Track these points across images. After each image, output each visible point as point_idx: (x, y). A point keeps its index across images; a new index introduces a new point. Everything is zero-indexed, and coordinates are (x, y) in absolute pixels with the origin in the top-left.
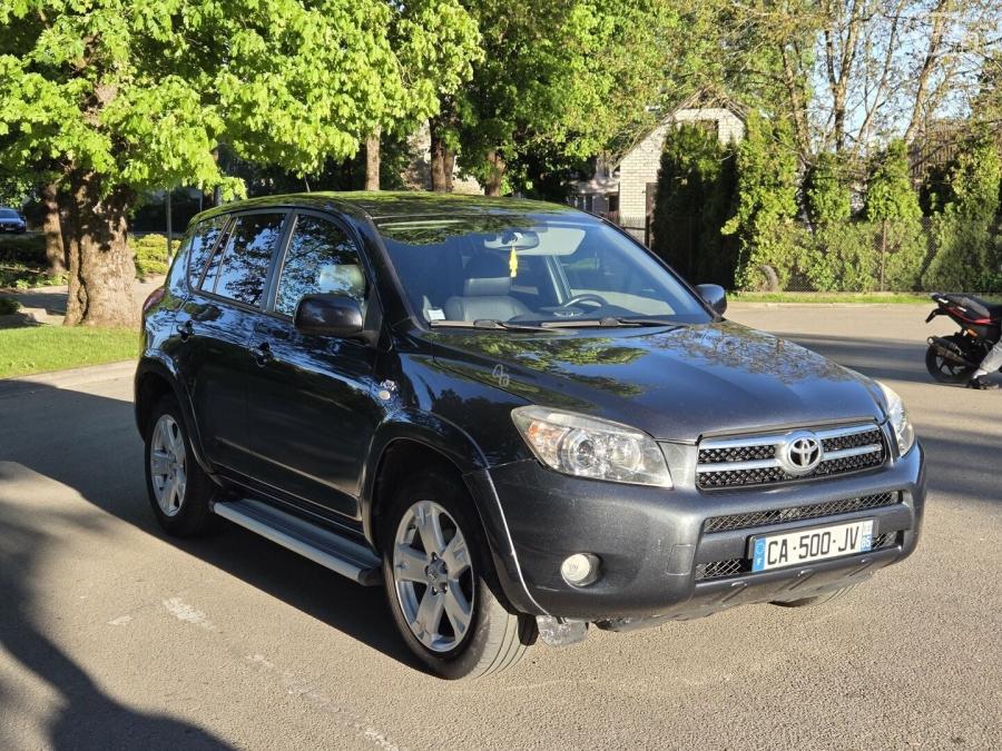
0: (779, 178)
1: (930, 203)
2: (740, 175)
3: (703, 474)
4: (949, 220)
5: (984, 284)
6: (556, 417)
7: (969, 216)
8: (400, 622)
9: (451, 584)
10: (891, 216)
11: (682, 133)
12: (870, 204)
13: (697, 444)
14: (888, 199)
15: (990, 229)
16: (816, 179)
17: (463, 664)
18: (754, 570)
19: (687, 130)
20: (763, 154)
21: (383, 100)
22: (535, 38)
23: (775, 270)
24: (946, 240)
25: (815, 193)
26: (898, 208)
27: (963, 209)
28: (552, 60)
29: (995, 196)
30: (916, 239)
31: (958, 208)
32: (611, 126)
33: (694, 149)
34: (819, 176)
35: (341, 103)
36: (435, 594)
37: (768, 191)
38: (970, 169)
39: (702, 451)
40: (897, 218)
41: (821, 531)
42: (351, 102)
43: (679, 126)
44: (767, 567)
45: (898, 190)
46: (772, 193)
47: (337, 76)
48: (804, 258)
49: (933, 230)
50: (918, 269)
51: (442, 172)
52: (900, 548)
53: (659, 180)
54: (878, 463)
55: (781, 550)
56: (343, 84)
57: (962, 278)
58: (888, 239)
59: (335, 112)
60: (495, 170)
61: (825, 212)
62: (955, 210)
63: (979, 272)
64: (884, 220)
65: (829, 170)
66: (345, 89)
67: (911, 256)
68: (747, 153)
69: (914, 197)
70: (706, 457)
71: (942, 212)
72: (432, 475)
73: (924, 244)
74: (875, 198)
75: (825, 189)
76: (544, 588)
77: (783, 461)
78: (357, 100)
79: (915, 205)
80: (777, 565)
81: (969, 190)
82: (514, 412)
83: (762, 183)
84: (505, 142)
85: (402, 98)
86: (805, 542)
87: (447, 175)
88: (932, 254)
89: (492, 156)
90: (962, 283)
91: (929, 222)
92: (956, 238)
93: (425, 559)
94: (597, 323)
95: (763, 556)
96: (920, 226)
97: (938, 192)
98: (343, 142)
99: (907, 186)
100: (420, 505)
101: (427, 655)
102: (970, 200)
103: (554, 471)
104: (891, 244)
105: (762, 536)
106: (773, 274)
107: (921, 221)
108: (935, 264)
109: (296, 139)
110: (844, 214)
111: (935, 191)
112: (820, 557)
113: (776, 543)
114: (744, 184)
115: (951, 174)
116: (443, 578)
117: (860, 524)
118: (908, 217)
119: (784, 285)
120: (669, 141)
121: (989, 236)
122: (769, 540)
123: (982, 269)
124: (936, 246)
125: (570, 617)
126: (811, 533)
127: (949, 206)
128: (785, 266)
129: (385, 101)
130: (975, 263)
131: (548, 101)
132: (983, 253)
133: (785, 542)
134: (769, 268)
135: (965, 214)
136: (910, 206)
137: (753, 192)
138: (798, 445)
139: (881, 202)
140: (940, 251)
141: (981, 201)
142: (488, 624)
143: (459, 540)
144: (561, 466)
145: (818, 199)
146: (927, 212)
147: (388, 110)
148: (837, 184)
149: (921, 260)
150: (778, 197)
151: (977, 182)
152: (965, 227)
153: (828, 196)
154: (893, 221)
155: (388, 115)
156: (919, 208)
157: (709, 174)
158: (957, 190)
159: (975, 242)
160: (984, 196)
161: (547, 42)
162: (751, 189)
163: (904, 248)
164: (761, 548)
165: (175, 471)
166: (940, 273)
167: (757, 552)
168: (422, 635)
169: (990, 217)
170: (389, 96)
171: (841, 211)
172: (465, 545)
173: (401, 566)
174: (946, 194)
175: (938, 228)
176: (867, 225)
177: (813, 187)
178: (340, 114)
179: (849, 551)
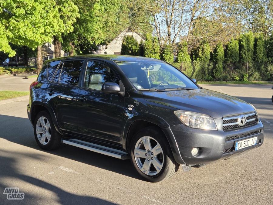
0: (155, 51)
1: (193, 58)
2: (145, 50)
3: (223, 126)
4: (198, 62)
5: (207, 79)
6: (187, 113)
7: (203, 61)
8: (137, 169)
9: (155, 157)
10: (184, 61)
11: (127, 38)
12: (179, 58)
13: (222, 119)
14: (183, 57)
15: (208, 65)
16: (165, 51)
17: (160, 178)
18: (236, 150)
19: (129, 38)
20: (151, 45)
21: (58, 28)
22: (85, 12)
23: (155, 76)
24: (198, 68)
25: (165, 55)
26: (186, 59)
27: (201, 59)
28: (88, 18)
29: (209, 56)
30: (190, 67)
31: (200, 59)
32: (103, 36)
33: (131, 43)
34: (166, 51)
35: (47, 28)
36: (149, 160)
37: (153, 54)
38: (203, 49)
39: (223, 121)
40: (185, 62)
41: (248, 140)
42: (50, 28)
43: (126, 37)
44: (238, 149)
45: (185, 54)
46: (153, 55)
47: (45, 21)
48: (162, 73)
49: (194, 65)
50: (191, 75)
51: (58, 48)
52: (260, 143)
53: (121, 51)
54: (255, 123)
55: (240, 145)
56: (47, 23)
57: (202, 77)
58: (183, 67)
59: (45, 31)
60: (72, 48)
61: (167, 60)
62: (199, 60)
63: (205, 76)
64: (182, 62)
65: (168, 49)
66: (47, 24)
67: (189, 72)
68: (147, 44)
69: (189, 56)
70: (224, 122)
71: (196, 60)
72: (149, 129)
73: (192, 69)
74: (180, 56)
75: (167, 54)
76: (187, 157)
77: (239, 123)
78: (51, 27)
79: (189, 58)
80: (239, 149)
81: (203, 55)
82: (174, 112)
83: (151, 52)
84: (75, 40)
85: (63, 27)
86: (245, 142)
87: (59, 49)
88: (194, 71)
89: (71, 44)
90: (202, 78)
91: (193, 63)
92: (200, 67)
93: (146, 152)
94: (177, 89)
95: (237, 147)
96: (191, 64)
97: (195, 55)
98: (49, 39)
99: (188, 54)
100: (144, 138)
101: (147, 177)
102: (203, 57)
103: (188, 127)
104: (184, 68)
105: (237, 141)
106: (154, 77)
107: (191, 63)
108: (195, 74)
109: (35, 39)
110: (172, 60)
111: (194, 55)
112: (247, 146)
113: (239, 143)
114: (146, 53)
115: (199, 50)
116: (152, 156)
117: (255, 138)
118: (188, 62)
119: (157, 80)
120: (124, 40)
121: (208, 66)
122: (238, 142)
123: (206, 75)
124: (195, 69)
125: (190, 164)
126: (246, 140)
127: (198, 59)
128: (157, 75)
129: (59, 28)
130: (204, 73)
131: (88, 29)
132: (207, 71)
133: (241, 143)
134: (153, 76)
135: (202, 61)
136: (188, 59)
137: (149, 55)
138: (242, 118)
139: (181, 58)
140: (196, 70)
141: (205, 57)
142: (169, 167)
143: (158, 146)
144: (190, 125)
145: (165, 57)
146: (192, 60)
147: (59, 30)
148: (170, 53)
149: (191, 73)
150: (155, 56)
151: (205, 52)
152: (202, 64)
153: (168, 56)
154: (184, 62)
155: (59, 32)
156: (190, 59)
157: (135, 50)
158: (200, 55)
159: (204, 68)
160: (206, 56)
161: (88, 13)
162: (148, 54)
163: (187, 69)
164: (237, 144)
165: (46, 132)
166: (196, 76)
167: (236, 145)
168: (145, 172)
169: (208, 62)
170: (60, 26)
171: (171, 60)
172: (160, 147)
173: (137, 154)
174: (197, 56)
175: (195, 64)
176: (178, 63)
177: (164, 54)
178: (47, 31)
179: (252, 145)
